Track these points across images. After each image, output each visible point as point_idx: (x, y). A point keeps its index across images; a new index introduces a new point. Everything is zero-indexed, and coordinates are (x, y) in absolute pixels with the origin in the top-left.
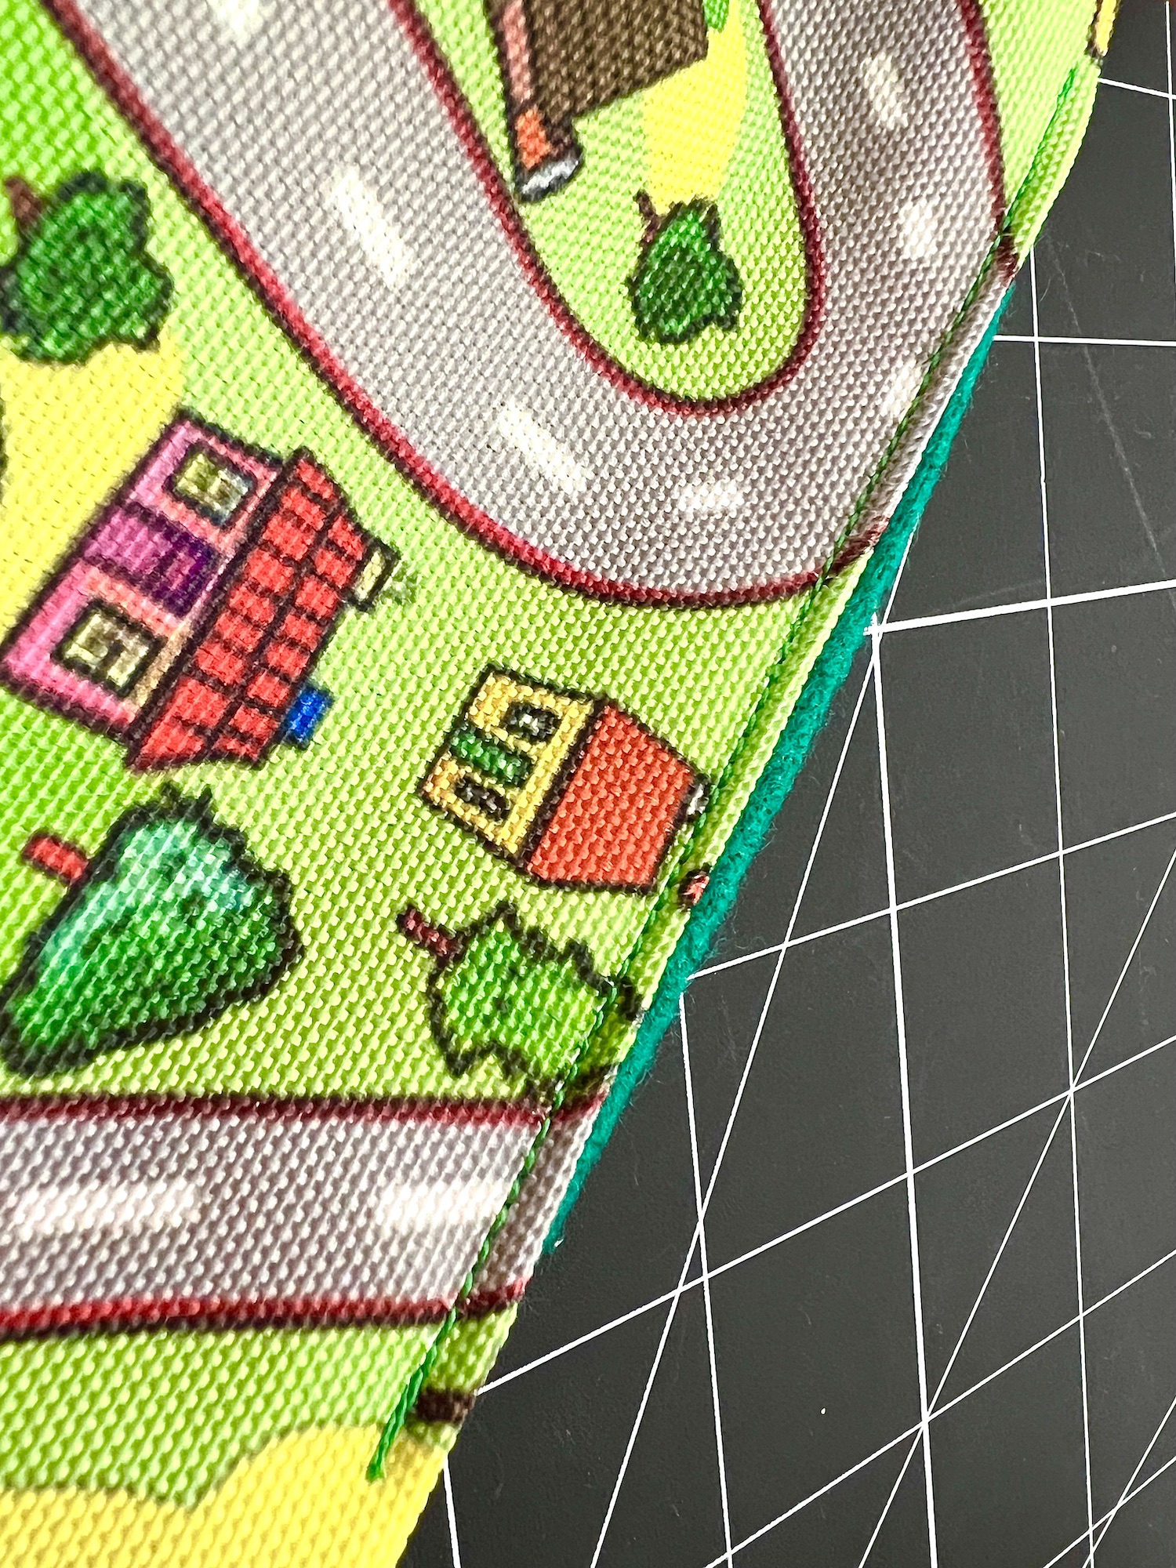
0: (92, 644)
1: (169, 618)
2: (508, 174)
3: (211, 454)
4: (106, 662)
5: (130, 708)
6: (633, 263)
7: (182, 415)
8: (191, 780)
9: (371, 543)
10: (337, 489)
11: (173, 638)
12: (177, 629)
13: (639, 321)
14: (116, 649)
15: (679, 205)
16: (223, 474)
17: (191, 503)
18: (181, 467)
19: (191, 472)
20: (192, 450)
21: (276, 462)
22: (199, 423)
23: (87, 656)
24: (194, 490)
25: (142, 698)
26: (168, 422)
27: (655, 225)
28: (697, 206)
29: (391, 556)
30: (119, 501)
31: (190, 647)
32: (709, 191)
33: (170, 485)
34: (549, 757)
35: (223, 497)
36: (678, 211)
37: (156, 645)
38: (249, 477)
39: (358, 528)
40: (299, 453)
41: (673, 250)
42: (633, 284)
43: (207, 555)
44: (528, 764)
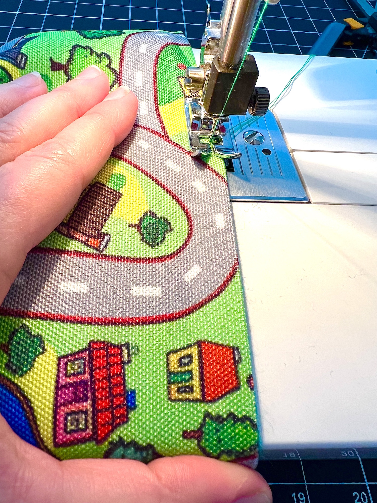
0: (72, 424)
1: (85, 404)
2: (95, 251)
3: (71, 361)
4: (77, 426)
5: (89, 431)
6: (139, 236)
7: (59, 359)
8: (114, 437)
9: (120, 347)
10: (104, 342)
11: (88, 407)
12: (88, 405)
13: (149, 245)
14: (77, 421)
15: (141, 218)
16: (76, 362)
17: (73, 375)
18: (66, 369)
19: (69, 368)
20: (66, 364)
21: (86, 349)
22: (64, 357)
23: (73, 427)
24: (72, 371)
25: (91, 427)
26: (57, 362)
27: (138, 226)
28: (145, 214)
29: (127, 345)
30: (58, 388)
31: (93, 406)
32: (147, 209)
33: (66, 375)
34: (195, 366)
35: (79, 367)
36: (141, 220)
37: (86, 412)
38: (82, 358)
39: (115, 346)
40: (90, 343)
41: (147, 226)
42: (142, 240)
43: (84, 382)
44: (190, 372)
